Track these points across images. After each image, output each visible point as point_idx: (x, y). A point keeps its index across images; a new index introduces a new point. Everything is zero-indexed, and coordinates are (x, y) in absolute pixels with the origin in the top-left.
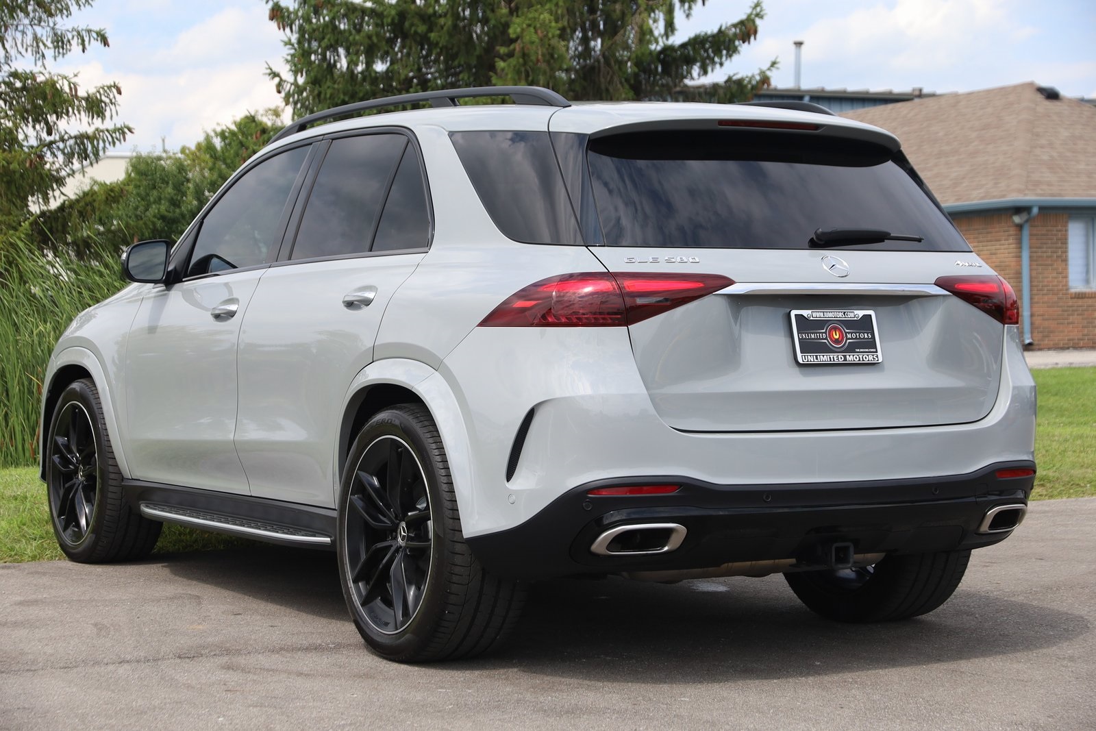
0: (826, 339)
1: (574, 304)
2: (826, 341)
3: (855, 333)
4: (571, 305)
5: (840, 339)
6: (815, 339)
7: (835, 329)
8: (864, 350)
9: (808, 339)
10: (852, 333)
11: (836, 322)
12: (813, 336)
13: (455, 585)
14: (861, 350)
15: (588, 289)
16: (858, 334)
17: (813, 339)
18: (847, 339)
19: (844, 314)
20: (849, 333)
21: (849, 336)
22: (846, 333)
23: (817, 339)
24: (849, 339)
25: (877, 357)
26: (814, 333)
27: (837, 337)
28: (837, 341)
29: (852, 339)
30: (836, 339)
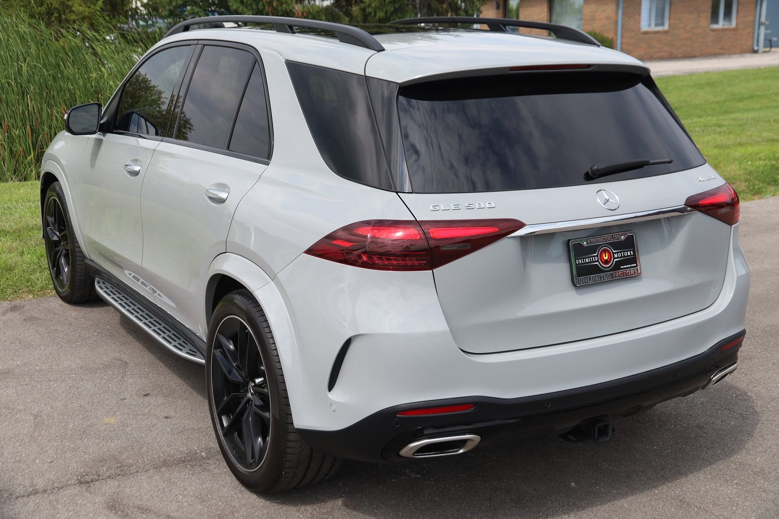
0: (598, 261)
1: (386, 246)
2: (597, 263)
3: (621, 252)
4: (384, 246)
5: (609, 260)
6: (589, 262)
7: (605, 251)
8: (627, 266)
9: (584, 263)
10: (618, 253)
11: (606, 245)
12: (587, 261)
13: (290, 455)
14: (625, 267)
15: (399, 234)
16: (622, 253)
17: (587, 263)
18: (614, 258)
19: (612, 237)
20: (615, 253)
21: (616, 256)
22: (613, 253)
23: (591, 262)
24: (616, 258)
25: (637, 270)
26: (588, 257)
27: (606, 258)
28: (606, 262)
29: (618, 258)
30: (605, 260)
